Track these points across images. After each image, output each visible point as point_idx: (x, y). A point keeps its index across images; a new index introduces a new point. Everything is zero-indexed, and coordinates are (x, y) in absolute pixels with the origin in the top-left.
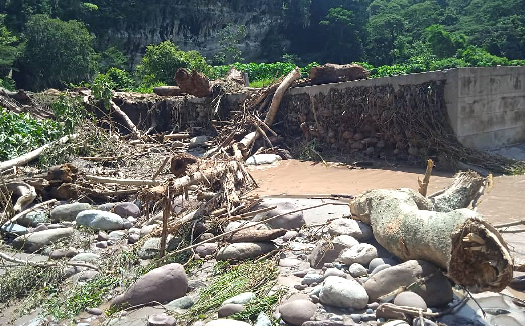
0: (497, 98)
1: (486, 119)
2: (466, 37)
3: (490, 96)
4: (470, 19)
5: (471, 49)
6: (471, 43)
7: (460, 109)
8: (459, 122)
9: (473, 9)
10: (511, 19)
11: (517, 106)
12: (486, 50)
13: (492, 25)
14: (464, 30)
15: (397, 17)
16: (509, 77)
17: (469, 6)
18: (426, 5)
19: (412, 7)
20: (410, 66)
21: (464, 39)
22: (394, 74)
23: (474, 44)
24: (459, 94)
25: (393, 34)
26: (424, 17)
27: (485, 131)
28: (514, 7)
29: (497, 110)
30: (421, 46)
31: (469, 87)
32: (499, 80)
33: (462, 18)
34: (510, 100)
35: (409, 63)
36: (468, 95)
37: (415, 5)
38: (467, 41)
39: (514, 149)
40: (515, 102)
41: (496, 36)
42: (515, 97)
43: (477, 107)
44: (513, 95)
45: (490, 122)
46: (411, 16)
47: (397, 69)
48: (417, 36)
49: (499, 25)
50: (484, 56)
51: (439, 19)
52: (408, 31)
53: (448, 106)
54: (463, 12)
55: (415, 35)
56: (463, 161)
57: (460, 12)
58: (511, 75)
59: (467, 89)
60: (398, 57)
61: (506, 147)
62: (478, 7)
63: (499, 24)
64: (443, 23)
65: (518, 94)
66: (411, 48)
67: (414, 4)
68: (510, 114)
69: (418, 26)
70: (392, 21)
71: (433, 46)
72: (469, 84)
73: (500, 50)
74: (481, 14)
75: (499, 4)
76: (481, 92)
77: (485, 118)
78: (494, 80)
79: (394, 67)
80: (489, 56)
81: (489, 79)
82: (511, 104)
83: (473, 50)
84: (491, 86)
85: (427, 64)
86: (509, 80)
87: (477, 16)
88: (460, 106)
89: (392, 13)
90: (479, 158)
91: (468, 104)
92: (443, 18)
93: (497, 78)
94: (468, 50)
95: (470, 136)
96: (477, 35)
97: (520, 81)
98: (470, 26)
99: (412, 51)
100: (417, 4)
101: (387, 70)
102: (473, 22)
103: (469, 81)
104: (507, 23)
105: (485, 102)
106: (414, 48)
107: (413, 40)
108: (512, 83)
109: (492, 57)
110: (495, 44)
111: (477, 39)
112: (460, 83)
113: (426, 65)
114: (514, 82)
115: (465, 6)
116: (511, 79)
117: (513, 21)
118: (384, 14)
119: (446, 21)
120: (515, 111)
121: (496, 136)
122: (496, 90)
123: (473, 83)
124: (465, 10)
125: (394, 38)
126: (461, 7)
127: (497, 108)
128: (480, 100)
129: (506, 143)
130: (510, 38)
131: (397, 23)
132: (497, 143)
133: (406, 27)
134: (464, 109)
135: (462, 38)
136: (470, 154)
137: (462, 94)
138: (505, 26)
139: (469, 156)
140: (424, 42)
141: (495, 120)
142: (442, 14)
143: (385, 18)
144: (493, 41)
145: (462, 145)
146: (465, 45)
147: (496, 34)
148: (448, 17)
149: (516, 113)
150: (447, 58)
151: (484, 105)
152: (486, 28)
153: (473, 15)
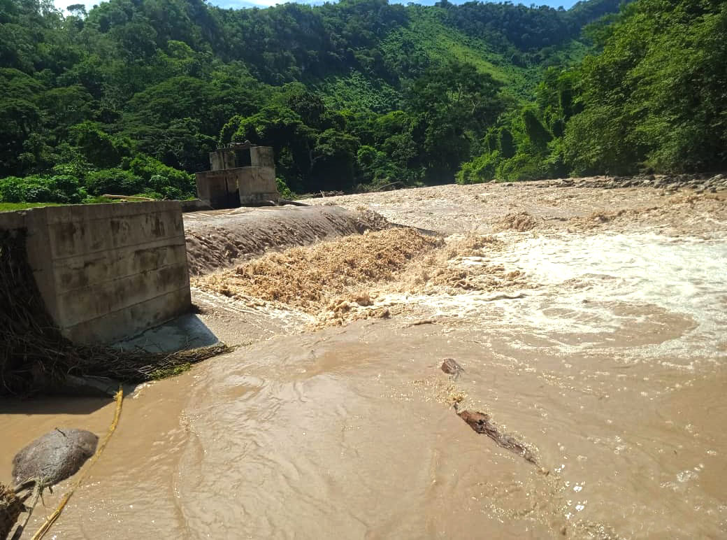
0: (129, 253)
1: (113, 289)
2: (131, 141)
3: (114, 252)
4: (135, 118)
5: (140, 158)
6: (141, 149)
7: (58, 280)
8: (61, 302)
9: (138, 105)
10: (186, 123)
11: (162, 263)
12: (160, 160)
13: (164, 128)
14: (129, 132)
15: (27, 105)
16: (143, 218)
17: (132, 101)
18: (71, 92)
19: (50, 93)
20: (54, 179)
21: (130, 144)
22: (29, 190)
23: (145, 151)
24: (54, 252)
25: (23, 128)
26: (70, 109)
27: (112, 310)
28: (188, 108)
29: (130, 272)
30: (69, 150)
31: (72, 240)
32: (126, 224)
33: (125, 115)
34: (150, 255)
35: (52, 173)
36: (71, 253)
37: (55, 89)
38: (134, 146)
39: (166, 328)
40: (159, 255)
41: (170, 142)
42: (158, 248)
43: (92, 272)
44: (154, 245)
45: (121, 293)
46: (49, 105)
47: (32, 182)
48: (63, 135)
49: (173, 128)
50: (158, 168)
51: (92, 114)
52: (48, 126)
53: (37, 276)
54: (125, 107)
55: (60, 133)
56: (74, 372)
57: (122, 107)
58: (147, 215)
59: (68, 243)
60: (35, 165)
61: (153, 328)
62: (144, 103)
63: (171, 127)
64: (99, 119)
65: (161, 244)
66: (55, 152)
67: (53, 87)
68: (153, 276)
69: (62, 120)
70: (18, 109)
71: (87, 152)
72: (71, 235)
73: (178, 160)
74: (149, 112)
75: (169, 102)
76: (96, 246)
77: (110, 288)
78: (118, 223)
79: (27, 179)
80: (164, 168)
81: (109, 224)
82: (152, 260)
83: (143, 159)
84: (114, 235)
85: (81, 176)
86: (144, 223)
87: (144, 114)
88: (57, 274)
89: (18, 97)
90: (102, 361)
91: (75, 269)
92: (98, 112)
93: (122, 221)
94: (136, 159)
95: (85, 323)
96: (147, 139)
97: (162, 224)
98: (137, 126)
99: (56, 156)
100: (57, 89)
101: (15, 185)
102: (140, 122)
103: (71, 229)
104: (182, 127)
105: (107, 262)
106: (58, 152)
107: (57, 139)
108: (149, 227)
109: (168, 169)
110: (171, 152)
111: (147, 144)
112: (52, 235)
113: (79, 177)
114: (152, 225)
115: (127, 100)
116: (147, 222)
117: (188, 125)
118: (5, 98)
119: (104, 118)
120: (160, 269)
121: (133, 314)
122: (123, 241)
123: (79, 233)
124: (128, 104)
125: (26, 136)
126: (122, 100)
127: (130, 269)
128: (96, 260)
129: (152, 321)
130: (188, 146)
131: (27, 112)
132: (137, 324)
133: (44, 120)
134: (67, 279)
135: (126, 141)
136: (84, 358)
137: (59, 254)
138: (180, 130)
139: (86, 362)
140: (73, 144)
141: (127, 288)
142: (97, 108)
143: (6, 104)
144: (167, 148)
145: (70, 343)
146: (131, 152)
147: (171, 140)
148: (106, 113)
149: (162, 272)
150: (109, 168)
151: (105, 268)
152: (158, 131)
153: (138, 112)
